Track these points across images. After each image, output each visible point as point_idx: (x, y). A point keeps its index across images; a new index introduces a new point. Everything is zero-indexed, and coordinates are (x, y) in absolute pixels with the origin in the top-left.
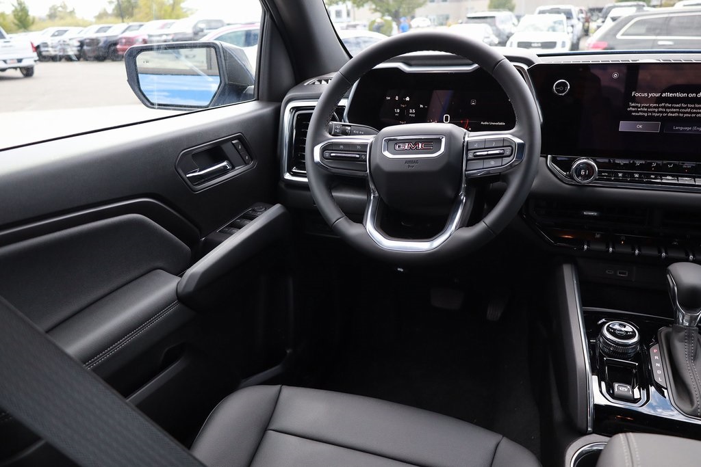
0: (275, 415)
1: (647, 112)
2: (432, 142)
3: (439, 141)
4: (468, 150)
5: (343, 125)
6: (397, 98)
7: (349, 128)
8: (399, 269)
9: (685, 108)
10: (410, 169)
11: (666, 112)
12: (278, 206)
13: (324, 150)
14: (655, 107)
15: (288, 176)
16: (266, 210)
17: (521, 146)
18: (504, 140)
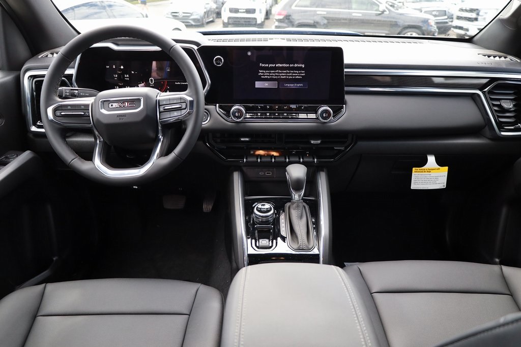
0: (42, 304)
1: (269, 76)
2: (135, 102)
3: (139, 100)
4: (159, 106)
5: (72, 90)
6: (114, 67)
7: (77, 92)
8: (134, 187)
9: (289, 73)
10: (121, 121)
11: (279, 76)
12: (28, 152)
13: (55, 110)
14: (273, 73)
15: (34, 129)
16: (17, 156)
17: (191, 102)
18: (181, 99)
